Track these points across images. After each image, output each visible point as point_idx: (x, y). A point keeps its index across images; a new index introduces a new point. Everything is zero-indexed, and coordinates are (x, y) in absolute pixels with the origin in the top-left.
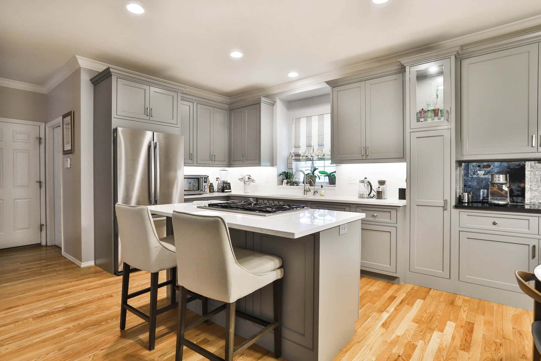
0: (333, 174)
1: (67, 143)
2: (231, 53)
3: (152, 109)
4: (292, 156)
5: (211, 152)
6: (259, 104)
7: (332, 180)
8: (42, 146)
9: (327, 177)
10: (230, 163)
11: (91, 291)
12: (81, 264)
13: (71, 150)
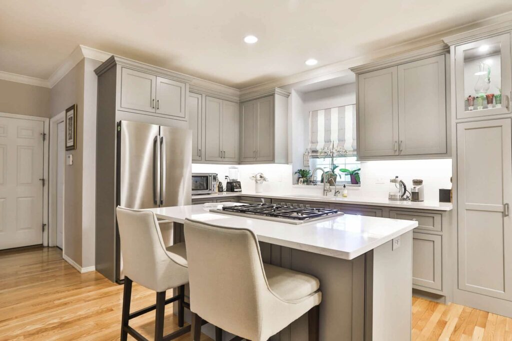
0: (356, 172)
1: (70, 138)
2: (244, 38)
3: (158, 101)
4: (309, 153)
5: (221, 148)
6: (273, 95)
7: (355, 179)
8: (46, 142)
9: (349, 176)
10: (241, 160)
11: (90, 302)
12: (81, 270)
13: (74, 146)
